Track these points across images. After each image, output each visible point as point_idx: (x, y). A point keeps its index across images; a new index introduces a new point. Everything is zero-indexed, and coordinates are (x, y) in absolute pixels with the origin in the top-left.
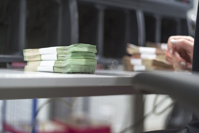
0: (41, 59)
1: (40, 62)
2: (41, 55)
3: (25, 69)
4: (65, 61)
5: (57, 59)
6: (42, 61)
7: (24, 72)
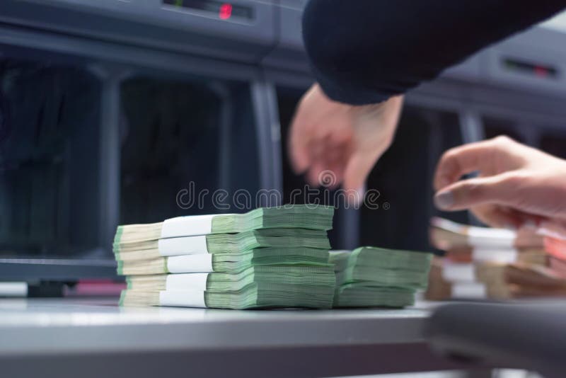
0: (167, 269)
1: (163, 278)
2: (166, 257)
3: (121, 299)
4: (241, 275)
5: (213, 269)
6: (169, 276)
7: (120, 308)
